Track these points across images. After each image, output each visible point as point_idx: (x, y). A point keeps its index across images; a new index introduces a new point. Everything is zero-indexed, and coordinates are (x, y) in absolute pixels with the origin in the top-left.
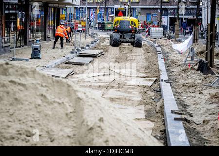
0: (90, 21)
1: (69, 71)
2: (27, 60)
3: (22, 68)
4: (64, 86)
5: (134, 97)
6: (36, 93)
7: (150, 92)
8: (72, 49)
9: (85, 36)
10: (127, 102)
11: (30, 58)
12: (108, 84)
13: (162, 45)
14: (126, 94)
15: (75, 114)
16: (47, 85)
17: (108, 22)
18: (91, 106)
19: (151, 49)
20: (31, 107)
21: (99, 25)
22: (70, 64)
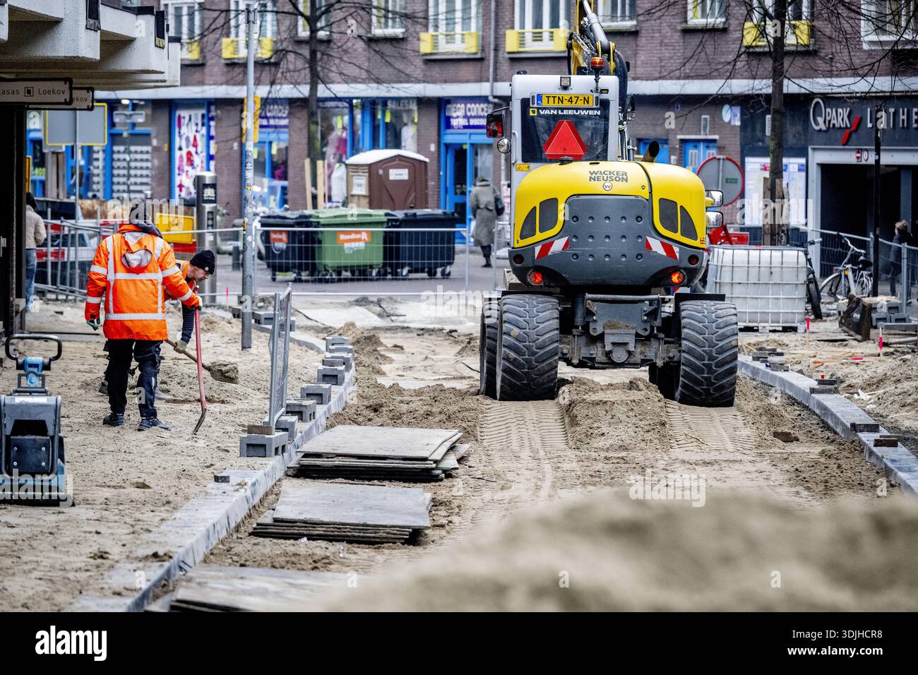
21: (273, 236)
22: (297, 537)
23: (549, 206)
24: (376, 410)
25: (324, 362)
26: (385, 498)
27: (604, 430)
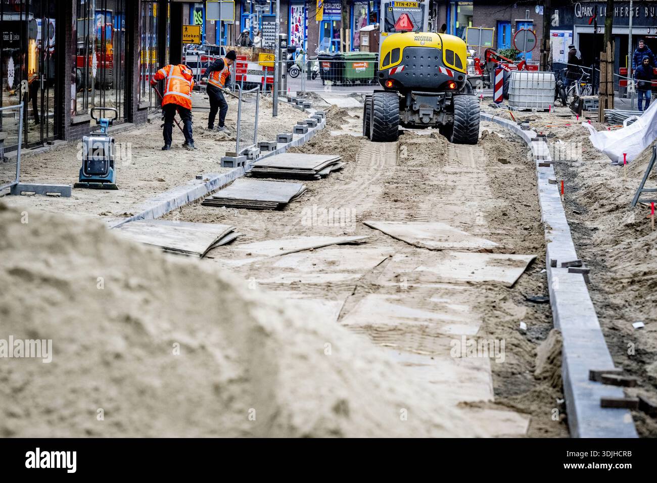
0: (292, 50)
1: (218, 229)
2: (64, 193)
3: (54, 223)
4: (205, 286)
5: (453, 322)
6: (105, 312)
7: (510, 305)
8: (226, 149)
9: (274, 105)
10: (429, 341)
11: (77, 186)
12: (358, 276)
13: (551, 136)
14: (424, 315)
15: (247, 386)
16: (145, 283)
17: (357, 52)
18: (303, 357)
19: (510, 150)
20: (86, 363)
21: (324, 64)
22: (220, 206)
23: (396, 51)
24: (313, 146)
25: (298, 123)
26: (280, 188)
27: (414, 157)
